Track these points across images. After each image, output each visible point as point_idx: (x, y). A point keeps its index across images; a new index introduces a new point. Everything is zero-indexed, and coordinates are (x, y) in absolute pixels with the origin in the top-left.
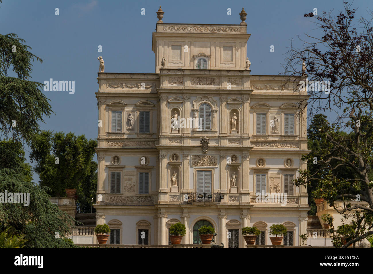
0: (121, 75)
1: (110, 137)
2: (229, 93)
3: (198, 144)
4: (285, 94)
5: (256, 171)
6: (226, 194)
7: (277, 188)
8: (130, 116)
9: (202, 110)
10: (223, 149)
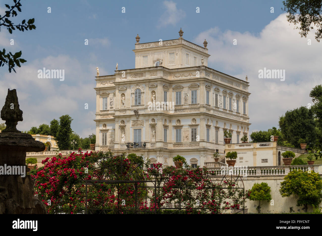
0: (107, 77)
1: (102, 113)
2: (149, 81)
3: (133, 113)
4: (191, 79)
5: (176, 127)
6: (149, 142)
7: (187, 137)
8: (111, 100)
9: (136, 93)
10: (146, 115)
